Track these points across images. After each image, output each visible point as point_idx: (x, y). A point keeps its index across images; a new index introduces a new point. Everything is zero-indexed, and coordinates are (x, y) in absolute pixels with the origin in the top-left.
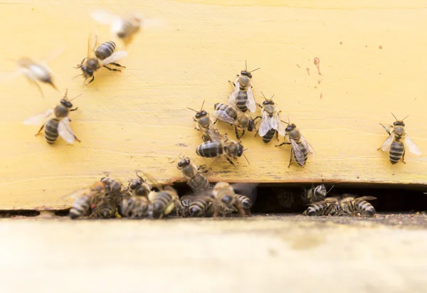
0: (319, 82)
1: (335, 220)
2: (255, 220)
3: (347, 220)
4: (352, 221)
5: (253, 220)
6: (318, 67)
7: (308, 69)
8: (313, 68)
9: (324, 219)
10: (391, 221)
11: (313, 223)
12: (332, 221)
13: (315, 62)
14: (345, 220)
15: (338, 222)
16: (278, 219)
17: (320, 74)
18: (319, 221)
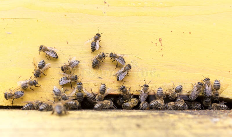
0: (161, 49)
1: (169, 112)
2: (132, 111)
3: (174, 112)
4: (176, 112)
5: (131, 111)
6: (161, 43)
7: (156, 44)
8: (159, 43)
9: (163, 112)
10: (195, 113)
11: (158, 113)
12: (167, 112)
13: (160, 40)
14: (173, 112)
15: (170, 113)
16: (143, 111)
17: (162, 46)
18: (161, 112)
